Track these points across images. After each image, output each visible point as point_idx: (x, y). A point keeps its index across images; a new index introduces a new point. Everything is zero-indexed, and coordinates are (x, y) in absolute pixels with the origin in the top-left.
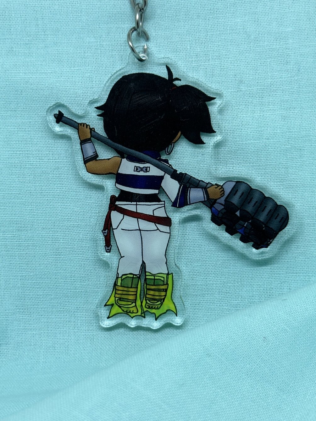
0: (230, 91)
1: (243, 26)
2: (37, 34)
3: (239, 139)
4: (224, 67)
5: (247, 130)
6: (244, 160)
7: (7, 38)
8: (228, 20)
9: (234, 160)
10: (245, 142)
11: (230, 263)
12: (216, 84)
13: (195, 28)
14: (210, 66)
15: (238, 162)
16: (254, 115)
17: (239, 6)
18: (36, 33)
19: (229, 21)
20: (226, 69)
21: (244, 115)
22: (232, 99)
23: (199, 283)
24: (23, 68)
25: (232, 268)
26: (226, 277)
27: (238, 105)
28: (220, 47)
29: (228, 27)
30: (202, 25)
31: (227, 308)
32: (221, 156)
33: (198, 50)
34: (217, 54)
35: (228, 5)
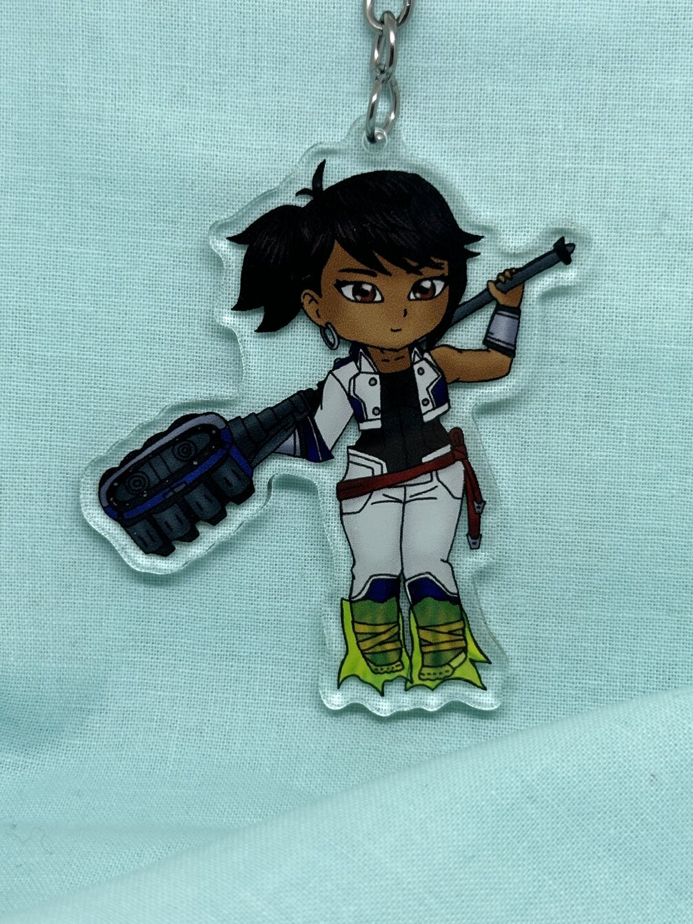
0: (638, 232)
1: (686, 96)
2: (239, 63)
3: (644, 338)
4: (632, 180)
5: (664, 321)
6: (649, 385)
7: (175, 66)
8: (654, 77)
9: (628, 382)
10: (656, 346)
11: (591, 599)
12: (609, 214)
13: (581, 87)
14: (602, 173)
15: (637, 386)
16: (684, 290)
17: (682, 50)
18: (238, 61)
19: (655, 79)
20: (635, 185)
21: (663, 288)
22: (639, 250)
23: (521, 633)
24: (202, 133)
25: (594, 609)
26: (581, 627)
27: (653, 263)
28: (630, 136)
29: (653, 93)
30: (595, 82)
31: (573, 692)
32: (601, 369)
33: (581, 136)
34: (621, 149)
35: (659, 44)
